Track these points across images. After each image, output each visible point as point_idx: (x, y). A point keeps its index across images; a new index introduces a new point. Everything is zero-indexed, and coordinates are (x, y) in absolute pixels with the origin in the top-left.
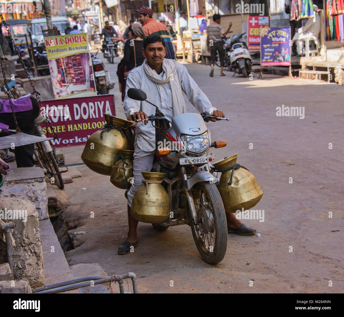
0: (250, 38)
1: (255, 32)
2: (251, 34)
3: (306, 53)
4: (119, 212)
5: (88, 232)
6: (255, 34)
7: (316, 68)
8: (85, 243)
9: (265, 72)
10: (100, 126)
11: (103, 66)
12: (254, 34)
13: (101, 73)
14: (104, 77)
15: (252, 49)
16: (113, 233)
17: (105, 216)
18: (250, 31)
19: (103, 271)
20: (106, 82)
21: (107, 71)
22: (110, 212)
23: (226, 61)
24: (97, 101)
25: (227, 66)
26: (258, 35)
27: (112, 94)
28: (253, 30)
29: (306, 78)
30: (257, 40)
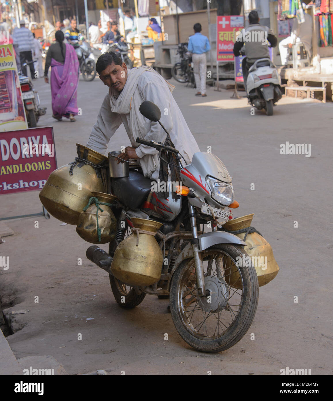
0: (220, 45)
1: (226, 37)
2: (221, 39)
3: (293, 62)
4: (68, 283)
5: (30, 311)
6: (227, 39)
7: (307, 83)
8: (27, 325)
9: (240, 89)
10: (35, 168)
11: (31, 86)
12: (225, 39)
13: (29, 95)
14: (33, 99)
15: (222, 59)
16: (63, 312)
17: (49, 288)
18: (220, 36)
19: (60, 366)
20: (35, 107)
21: (36, 92)
22: (56, 283)
23: (188, 75)
24: (31, 136)
25: (190, 81)
26: (230, 40)
27: (51, 126)
28: (224, 34)
29: (294, 97)
30: (229, 47)
